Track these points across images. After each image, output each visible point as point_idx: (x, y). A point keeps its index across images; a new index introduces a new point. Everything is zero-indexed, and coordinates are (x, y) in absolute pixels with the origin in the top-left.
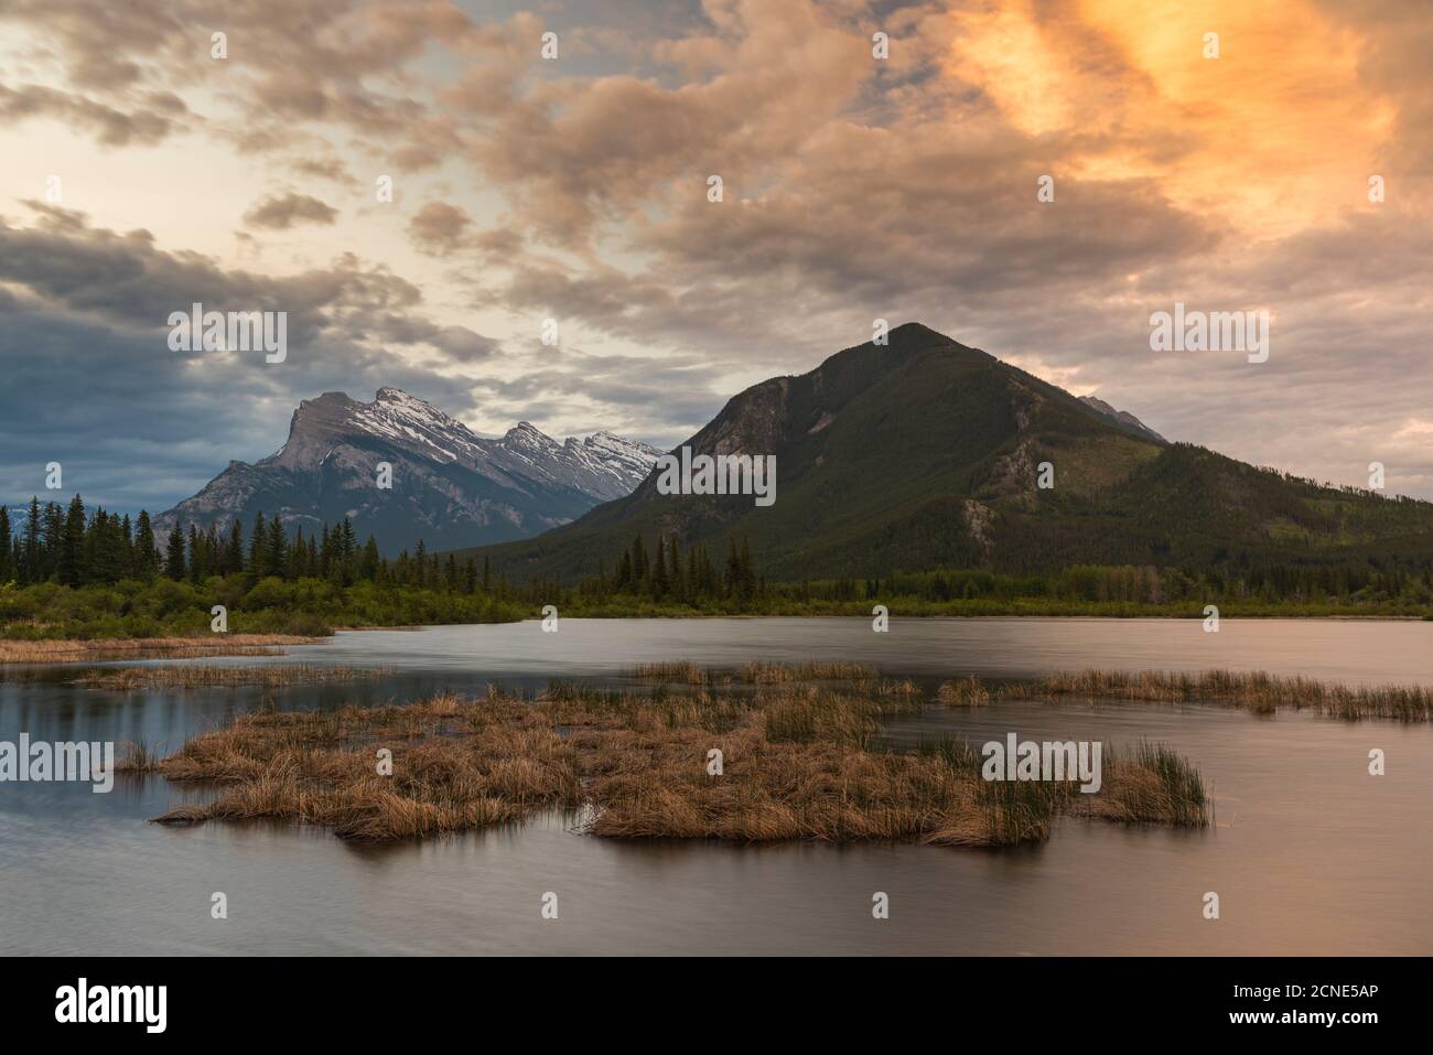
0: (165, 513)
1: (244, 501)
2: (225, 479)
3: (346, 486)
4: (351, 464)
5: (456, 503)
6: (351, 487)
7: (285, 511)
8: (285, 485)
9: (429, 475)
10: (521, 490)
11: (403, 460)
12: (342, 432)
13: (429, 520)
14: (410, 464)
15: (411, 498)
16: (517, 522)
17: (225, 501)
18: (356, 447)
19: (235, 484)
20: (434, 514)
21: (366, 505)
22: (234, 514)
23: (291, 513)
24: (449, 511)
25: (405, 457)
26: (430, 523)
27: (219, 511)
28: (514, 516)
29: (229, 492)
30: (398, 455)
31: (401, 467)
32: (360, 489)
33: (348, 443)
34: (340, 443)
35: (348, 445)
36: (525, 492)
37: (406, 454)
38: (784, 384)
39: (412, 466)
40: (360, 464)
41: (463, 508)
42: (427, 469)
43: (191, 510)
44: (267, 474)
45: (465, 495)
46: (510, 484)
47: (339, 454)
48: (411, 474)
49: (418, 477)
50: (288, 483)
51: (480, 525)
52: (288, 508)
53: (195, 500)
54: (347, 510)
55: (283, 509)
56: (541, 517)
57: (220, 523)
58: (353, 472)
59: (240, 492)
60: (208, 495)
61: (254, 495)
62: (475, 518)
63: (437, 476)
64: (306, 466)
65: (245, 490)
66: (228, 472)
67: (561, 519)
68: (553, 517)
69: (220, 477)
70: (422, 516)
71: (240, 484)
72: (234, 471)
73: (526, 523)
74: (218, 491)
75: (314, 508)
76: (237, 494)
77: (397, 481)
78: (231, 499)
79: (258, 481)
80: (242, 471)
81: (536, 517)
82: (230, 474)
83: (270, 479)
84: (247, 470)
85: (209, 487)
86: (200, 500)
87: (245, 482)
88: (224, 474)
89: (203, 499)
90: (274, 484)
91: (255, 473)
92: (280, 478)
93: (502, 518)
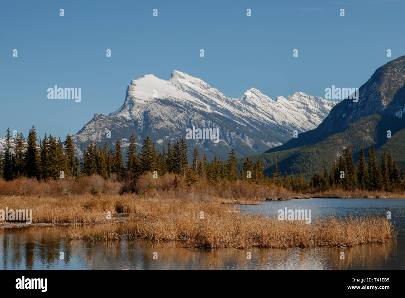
1: (103, 135)
2: (92, 124)
4: (159, 114)
6: (159, 127)
7: (124, 141)
8: (124, 127)
9: (202, 119)
11: (187, 112)
16: (250, 146)
17: (93, 136)
18: (161, 105)
19: (98, 126)
21: (167, 137)
22: (99, 143)
23: (127, 142)
25: (188, 110)
28: (248, 142)
29: (94, 131)
30: (184, 109)
31: (185, 115)
32: (164, 128)
33: (157, 102)
34: (153, 102)
37: (188, 108)
39: (192, 114)
42: (201, 116)
44: (114, 120)
47: (152, 108)
50: (126, 126)
51: (230, 147)
52: (126, 140)
53: (77, 136)
54: (158, 139)
55: (123, 140)
56: (264, 142)
58: (160, 119)
59: (100, 130)
60: (84, 133)
62: (228, 143)
63: (206, 120)
66: (93, 120)
67: (275, 143)
68: (271, 141)
69: (90, 123)
70: (198, 143)
71: (100, 126)
72: (97, 119)
73: (255, 146)
74: (89, 130)
75: (139, 139)
76: (99, 132)
77: (183, 122)
78: (96, 135)
79: (109, 124)
80: (101, 119)
81: (261, 142)
82: (95, 121)
83: (115, 123)
84: (103, 119)
85: (84, 128)
86: (80, 135)
87: (103, 125)
88: (92, 121)
89: (81, 135)
90: (118, 126)
91: (108, 120)
92: (121, 123)
93: (242, 143)
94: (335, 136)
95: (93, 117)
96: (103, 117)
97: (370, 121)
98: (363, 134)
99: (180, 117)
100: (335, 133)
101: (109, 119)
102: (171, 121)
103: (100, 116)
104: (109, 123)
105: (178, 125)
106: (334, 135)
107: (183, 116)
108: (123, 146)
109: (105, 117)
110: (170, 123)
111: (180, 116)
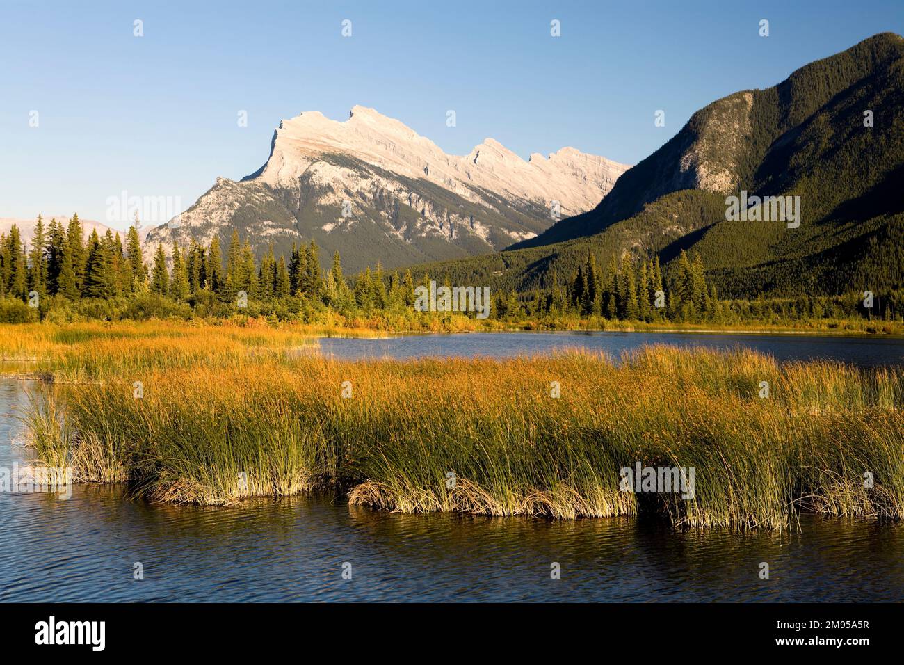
0: (160, 227)
1: (230, 215)
2: (213, 195)
3: (323, 201)
4: (325, 181)
5: (425, 218)
6: (328, 203)
7: (268, 225)
8: (267, 201)
9: (400, 190)
10: (486, 204)
11: (376, 177)
12: (318, 149)
13: (399, 234)
14: (381, 180)
15: (383, 213)
16: (484, 236)
17: (213, 215)
18: (331, 164)
19: (222, 199)
20: (404, 228)
21: (341, 220)
22: (222, 228)
23: (272, 227)
24: (418, 225)
25: (378, 174)
26: (401, 237)
27: (208, 225)
28: (480, 231)
29: (217, 207)
30: (371, 172)
31: (373, 183)
32: (336, 204)
33: (323, 159)
34: (317, 161)
35: (324, 162)
36: (491, 207)
37: (379, 171)
38: (749, 98)
39: (384, 182)
40: (335, 180)
41: (432, 223)
42: (399, 185)
43: (184, 224)
44: (250, 190)
45: (433, 211)
46: (477, 199)
47: (316, 170)
48: (382, 190)
49: (389, 192)
50: (270, 199)
51: (448, 239)
52: (270, 223)
53: (186, 214)
54: (325, 223)
55: (265, 223)
56: (506, 231)
57: (208, 236)
58: (328, 189)
59: (227, 206)
60: (197, 210)
61: (240, 209)
62: (445, 232)
63: (408, 191)
64: (286, 183)
65: (231, 205)
66: (215, 188)
67: (524, 234)
68: (517, 231)
69: (208, 193)
70: (393, 231)
71: (226, 199)
72: (221, 188)
73: (492, 238)
74: (206, 206)
75: (293, 222)
76: (224, 209)
77: (370, 196)
78: (218, 214)
79: (242, 196)
80: (228, 187)
81: (502, 231)
82: (218, 190)
83: (253, 195)
84: (232, 186)
85: (198, 202)
86: (191, 214)
87: (231, 198)
88: (212, 190)
89: (193, 213)
90: (257, 199)
91: (239, 189)
92: (262, 194)
93: (469, 232)
94: (621, 225)
95: (215, 183)
96: (231, 183)
97: (679, 200)
98: (668, 221)
99: (364, 186)
100: (621, 220)
101: (242, 187)
102: (348, 192)
103: (226, 181)
104: (242, 194)
105: (359, 200)
106: (620, 222)
107: (369, 184)
108: (264, 234)
109: (234, 184)
110: (347, 196)
111: (365, 184)
